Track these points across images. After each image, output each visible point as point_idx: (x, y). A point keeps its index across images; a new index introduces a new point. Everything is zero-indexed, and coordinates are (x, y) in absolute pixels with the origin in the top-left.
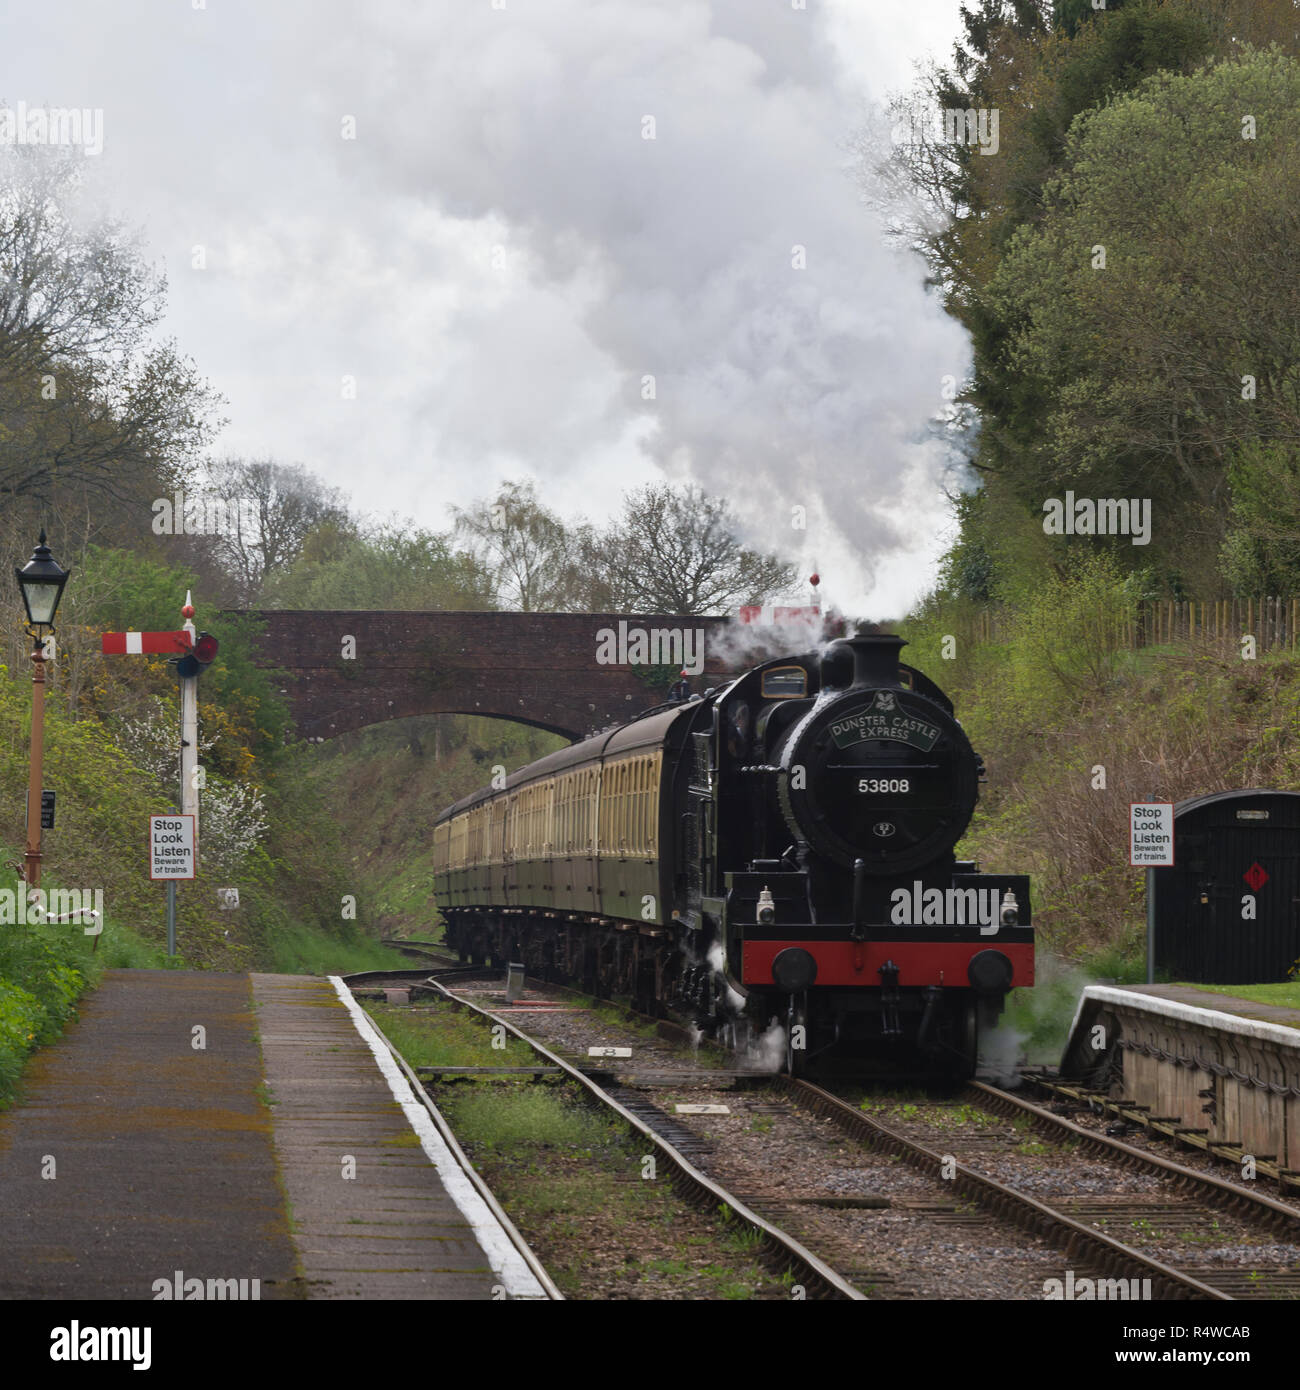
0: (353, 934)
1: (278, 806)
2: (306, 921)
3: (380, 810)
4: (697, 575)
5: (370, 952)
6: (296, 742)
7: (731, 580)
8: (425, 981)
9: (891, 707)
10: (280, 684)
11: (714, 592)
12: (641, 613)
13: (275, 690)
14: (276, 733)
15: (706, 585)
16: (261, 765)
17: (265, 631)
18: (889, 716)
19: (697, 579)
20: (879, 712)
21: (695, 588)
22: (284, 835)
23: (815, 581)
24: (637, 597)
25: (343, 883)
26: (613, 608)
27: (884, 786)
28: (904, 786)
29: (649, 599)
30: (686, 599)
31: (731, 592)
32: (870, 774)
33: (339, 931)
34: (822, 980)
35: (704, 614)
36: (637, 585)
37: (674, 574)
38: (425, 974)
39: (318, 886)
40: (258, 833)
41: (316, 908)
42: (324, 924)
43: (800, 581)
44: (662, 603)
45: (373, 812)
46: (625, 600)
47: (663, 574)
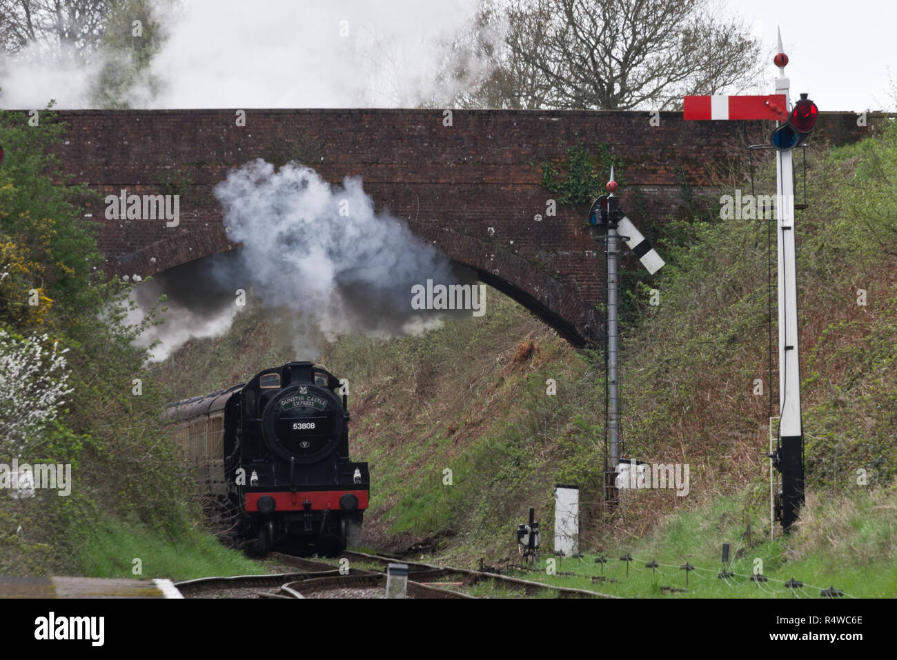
0: (184, 531)
1: (83, 366)
2: (122, 514)
3: (216, 370)
4: (626, 58)
5: (204, 552)
6: (106, 281)
7: (670, 64)
8: (279, 589)
9: (306, 392)
10: (83, 205)
11: (648, 80)
12: (553, 108)
13: (76, 213)
14: (80, 268)
15: (638, 71)
16: (60, 311)
17: (63, 137)
18: (305, 396)
19: (626, 64)
20: (301, 395)
21: (624, 76)
22: (92, 402)
23: (781, 61)
24: (548, 88)
25: (169, 464)
26: (515, 103)
27: (304, 426)
28: (312, 426)
29: (563, 92)
30: (611, 88)
31: (670, 80)
32: (297, 421)
33: (166, 526)
34: (278, 508)
35: (633, 109)
36: (547, 72)
37: (597, 59)
38: (279, 581)
39: (138, 469)
40: (59, 399)
41: (135, 497)
42: (145, 517)
43: (759, 66)
44: (581, 97)
45: (207, 372)
46: (531, 92)
47: (582, 58)
